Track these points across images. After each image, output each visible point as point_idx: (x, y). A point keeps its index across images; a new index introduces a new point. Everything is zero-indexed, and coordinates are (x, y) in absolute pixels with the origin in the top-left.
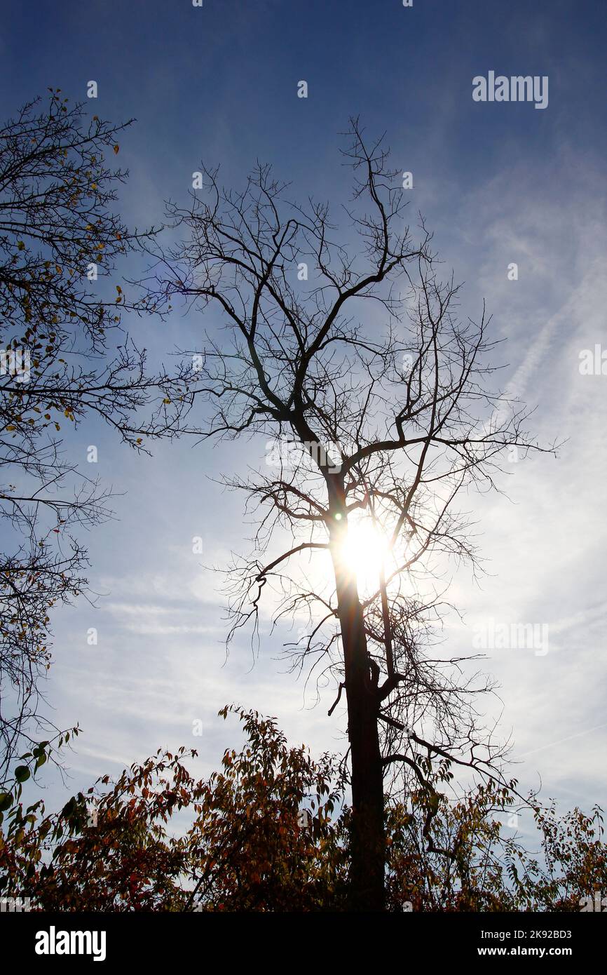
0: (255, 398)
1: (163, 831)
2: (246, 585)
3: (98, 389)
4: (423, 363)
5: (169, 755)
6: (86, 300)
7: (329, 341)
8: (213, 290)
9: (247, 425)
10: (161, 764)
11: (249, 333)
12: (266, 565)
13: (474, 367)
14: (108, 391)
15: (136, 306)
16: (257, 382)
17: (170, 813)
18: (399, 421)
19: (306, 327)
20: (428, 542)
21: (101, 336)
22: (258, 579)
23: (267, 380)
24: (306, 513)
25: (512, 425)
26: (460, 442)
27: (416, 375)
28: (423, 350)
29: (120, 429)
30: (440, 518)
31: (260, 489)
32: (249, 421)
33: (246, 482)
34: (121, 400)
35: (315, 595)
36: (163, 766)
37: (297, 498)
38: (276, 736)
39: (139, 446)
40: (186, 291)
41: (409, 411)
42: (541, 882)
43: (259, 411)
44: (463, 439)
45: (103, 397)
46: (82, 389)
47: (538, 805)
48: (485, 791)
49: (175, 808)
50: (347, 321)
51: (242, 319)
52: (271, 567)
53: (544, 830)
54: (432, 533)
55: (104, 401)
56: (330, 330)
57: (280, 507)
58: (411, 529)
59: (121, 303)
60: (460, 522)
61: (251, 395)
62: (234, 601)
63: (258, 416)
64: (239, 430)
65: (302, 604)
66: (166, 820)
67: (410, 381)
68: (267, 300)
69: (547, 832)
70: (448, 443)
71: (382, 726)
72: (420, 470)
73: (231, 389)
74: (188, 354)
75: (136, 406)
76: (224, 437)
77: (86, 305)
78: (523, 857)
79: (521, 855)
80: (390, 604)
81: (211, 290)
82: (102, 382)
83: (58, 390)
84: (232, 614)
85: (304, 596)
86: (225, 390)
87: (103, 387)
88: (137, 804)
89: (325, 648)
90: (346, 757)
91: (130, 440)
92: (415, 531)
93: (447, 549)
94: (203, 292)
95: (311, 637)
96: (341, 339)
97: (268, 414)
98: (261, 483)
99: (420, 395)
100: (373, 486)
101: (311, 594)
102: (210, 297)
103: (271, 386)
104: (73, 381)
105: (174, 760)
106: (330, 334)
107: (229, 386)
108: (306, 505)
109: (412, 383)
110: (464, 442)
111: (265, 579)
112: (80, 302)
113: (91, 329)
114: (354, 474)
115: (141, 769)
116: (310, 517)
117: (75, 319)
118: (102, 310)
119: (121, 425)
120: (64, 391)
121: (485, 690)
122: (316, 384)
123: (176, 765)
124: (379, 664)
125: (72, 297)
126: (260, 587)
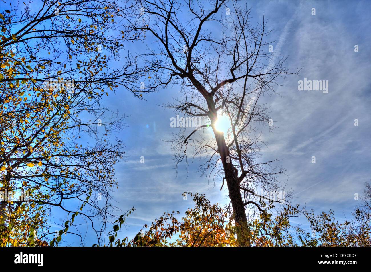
0: (172, 70)
1: (166, 241)
2: (180, 146)
3: (121, 76)
4: (238, 45)
5: (169, 214)
6: (110, 39)
7: (199, 41)
8: (147, 27)
9: (170, 82)
10: (166, 218)
11: (165, 43)
12: (187, 137)
13: (262, 43)
14: (125, 76)
15: (131, 38)
16: (171, 63)
17: (172, 235)
18: (232, 70)
19: (188, 37)
20: (250, 118)
21: (117, 54)
22: (185, 142)
23: (176, 62)
24: (200, 114)
25: (279, 65)
26: (258, 76)
27: (236, 50)
28: (238, 39)
29: (133, 91)
30: (254, 108)
31: (179, 107)
32: (170, 80)
33: (173, 105)
34: (131, 79)
35: (208, 145)
36: (167, 219)
37: (195, 108)
38: (206, 201)
39: (141, 97)
40: (136, 29)
41: (235, 66)
42: (312, 240)
43: (174, 75)
44: (259, 74)
45: (124, 79)
46: (115, 77)
47: (307, 213)
48: (287, 210)
49: (174, 233)
50: (205, 32)
51: (161, 38)
52: (189, 137)
53: (311, 221)
54: (251, 114)
55: (124, 81)
56: (198, 37)
57: (188, 113)
58: (243, 114)
59: (125, 38)
60: (263, 108)
61: (170, 69)
62: (176, 152)
63: (173, 77)
64: (166, 84)
65: (203, 150)
66: (171, 238)
67: (234, 53)
68: (171, 28)
69: (312, 222)
70: (253, 77)
71: (242, 191)
72: (245, 90)
73: (161, 68)
74: (141, 56)
75: (137, 81)
76: (161, 88)
77: (111, 41)
78: (303, 232)
79: (302, 232)
80: (239, 144)
81: (146, 27)
82: (122, 73)
83: (105, 79)
84: (176, 157)
85: (203, 146)
86: (158, 68)
87: (123, 75)
88: (159, 234)
89: (214, 165)
90: (230, 205)
91: (137, 96)
92: (244, 114)
93: (259, 120)
94: (143, 28)
95: (209, 162)
96: (203, 40)
97: (177, 76)
98: (179, 104)
99: (239, 59)
100: (226, 99)
101: (206, 145)
102: (146, 30)
103: (178, 64)
104: (110, 74)
105: (171, 216)
106: (199, 38)
107: (159, 67)
108: (199, 110)
109: (235, 54)
110: (260, 75)
111: (187, 142)
112: (108, 40)
113: (113, 51)
114: (218, 95)
115: (159, 221)
116: (202, 115)
117: (106, 48)
118: (117, 42)
119: (133, 90)
120: (108, 79)
121: (280, 172)
122: (195, 61)
123: (172, 218)
124: (237, 168)
125: (105, 39)
126: (186, 145)
